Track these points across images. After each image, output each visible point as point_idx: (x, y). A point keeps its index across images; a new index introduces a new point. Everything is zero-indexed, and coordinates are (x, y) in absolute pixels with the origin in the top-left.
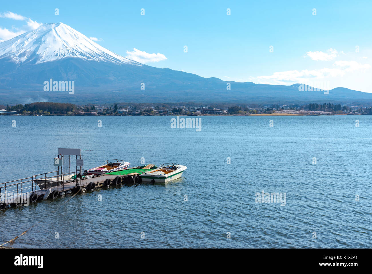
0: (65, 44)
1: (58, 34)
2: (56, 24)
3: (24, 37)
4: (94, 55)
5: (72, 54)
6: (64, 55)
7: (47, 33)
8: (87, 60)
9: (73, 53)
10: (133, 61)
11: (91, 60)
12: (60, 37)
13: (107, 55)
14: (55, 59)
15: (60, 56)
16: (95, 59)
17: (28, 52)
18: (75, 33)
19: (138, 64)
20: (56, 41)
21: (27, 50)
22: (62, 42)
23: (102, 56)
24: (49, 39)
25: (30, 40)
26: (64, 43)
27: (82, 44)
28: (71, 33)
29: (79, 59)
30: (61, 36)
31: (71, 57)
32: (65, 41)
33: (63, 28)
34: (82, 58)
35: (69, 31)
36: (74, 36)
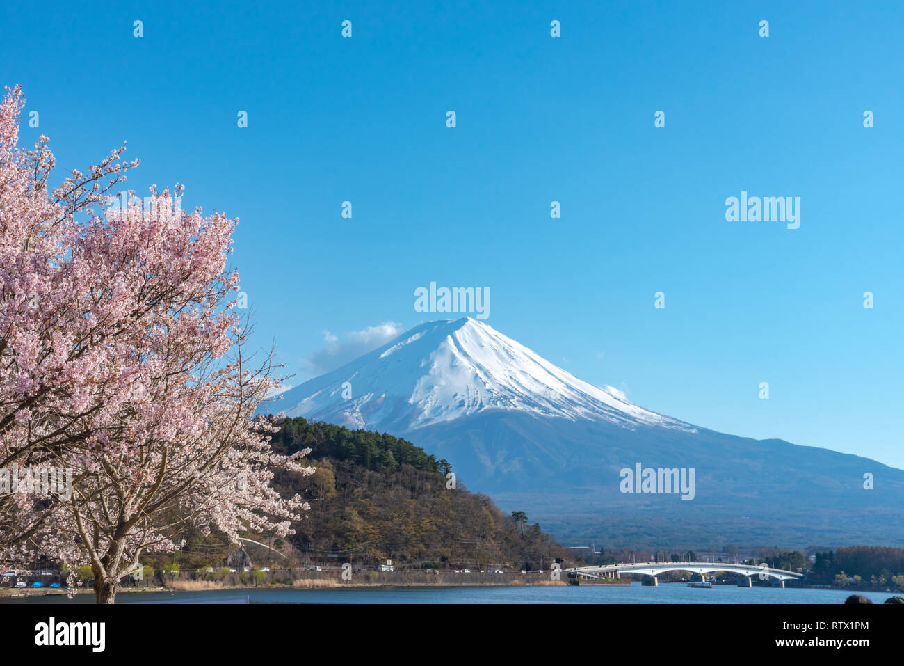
0: (481, 375)
1: (460, 349)
2: (456, 320)
4: (559, 403)
5: (501, 401)
6: (481, 404)
7: (434, 348)
8: (542, 417)
9: (505, 397)
10: (668, 417)
11: (553, 415)
12: (465, 354)
13: (595, 401)
14: (458, 417)
15: (469, 406)
16: (564, 414)
18: (505, 344)
19: (686, 428)
20: (456, 366)
22: (472, 368)
23: (579, 405)
24: (439, 363)
26: (478, 371)
27: (525, 372)
28: (494, 344)
29: (522, 414)
30: (469, 353)
31: (499, 409)
32: (479, 367)
33: (473, 331)
34: (528, 410)
35: (489, 339)
36: (503, 353)
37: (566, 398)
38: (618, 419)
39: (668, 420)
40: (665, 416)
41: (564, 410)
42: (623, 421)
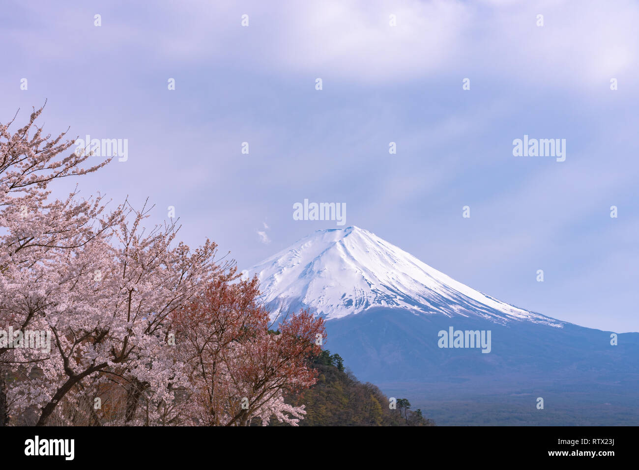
0: (367, 277)
1: (348, 254)
2: (343, 230)
3: (273, 264)
4: (437, 301)
5: (385, 300)
6: (367, 302)
7: (325, 253)
8: (421, 314)
9: (388, 296)
11: (431, 312)
13: (469, 299)
14: (347, 314)
15: (356, 305)
16: (441, 311)
17: (284, 300)
18: (387, 249)
19: (551, 323)
20: (344, 269)
21: (280, 294)
22: (359, 271)
23: (455, 303)
24: (329, 267)
25: (285, 271)
26: (364, 274)
27: (406, 274)
28: (378, 249)
29: (404, 311)
30: (355, 258)
31: (383, 307)
32: (365, 269)
33: (360, 238)
34: (409, 308)
35: (374, 245)
36: (386, 258)
37: (442, 297)
38: (489, 315)
39: (535, 316)
40: (532, 312)
41: (442, 308)
42: (494, 317)
